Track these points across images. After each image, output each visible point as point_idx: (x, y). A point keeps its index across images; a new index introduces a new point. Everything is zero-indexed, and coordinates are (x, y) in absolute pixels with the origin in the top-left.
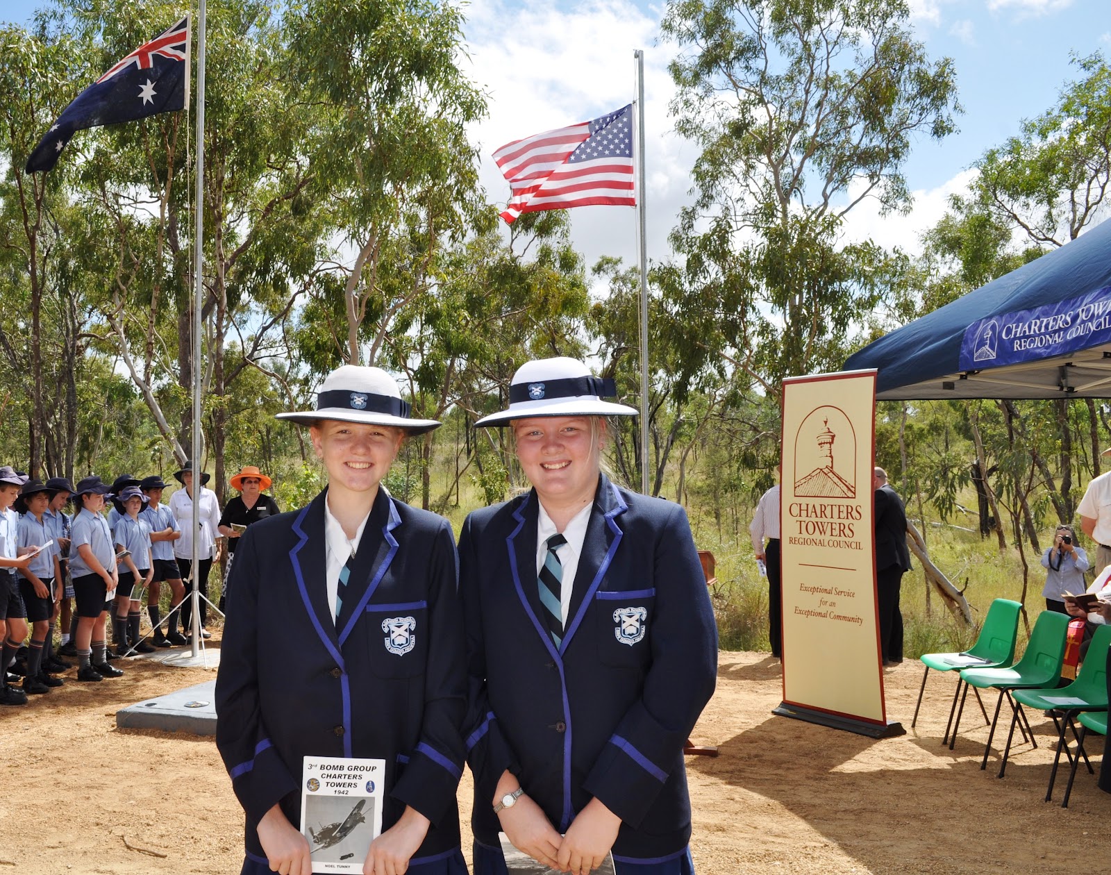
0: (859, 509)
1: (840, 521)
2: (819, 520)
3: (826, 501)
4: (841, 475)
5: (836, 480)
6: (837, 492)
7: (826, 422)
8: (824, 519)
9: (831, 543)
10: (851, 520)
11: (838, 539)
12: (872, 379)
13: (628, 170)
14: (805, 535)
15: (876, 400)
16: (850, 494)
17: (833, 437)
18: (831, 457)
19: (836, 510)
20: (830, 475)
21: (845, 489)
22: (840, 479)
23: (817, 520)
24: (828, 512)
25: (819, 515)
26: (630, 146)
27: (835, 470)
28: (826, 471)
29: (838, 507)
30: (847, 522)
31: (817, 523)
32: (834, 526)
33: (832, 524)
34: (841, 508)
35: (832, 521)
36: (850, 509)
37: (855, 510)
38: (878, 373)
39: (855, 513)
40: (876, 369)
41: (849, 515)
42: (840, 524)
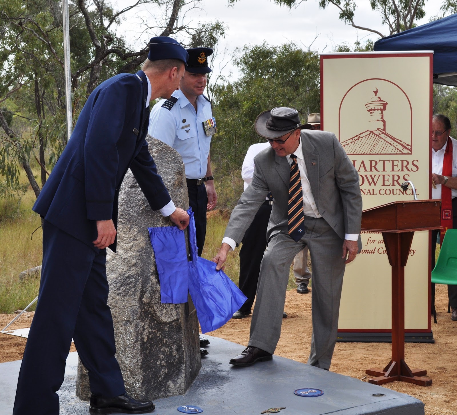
0: (415, 163)
1: (394, 173)
2: (368, 173)
4: (394, 136)
5: (389, 140)
6: (391, 150)
7: (376, 93)
8: (374, 172)
9: (382, 192)
10: (406, 172)
11: (391, 188)
12: (427, 59)
16: (405, 151)
17: (385, 105)
18: (384, 121)
19: (388, 166)
20: (383, 136)
21: (400, 148)
22: (394, 139)
23: (366, 173)
24: (380, 166)
25: (368, 168)
27: (387, 131)
28: (377, 133)
29: (391, 162)
30: (401, 174)
31: (366, 176)
32: (386, 178)
33: (384, 176)
34: (395, 163)
35: (384, 173)
36: (405, 163)
37: (410, 163)
38: (434, 55)
39: (410, 166)
40: (432, 51)
41: (404, 168)
42: (393, 176)
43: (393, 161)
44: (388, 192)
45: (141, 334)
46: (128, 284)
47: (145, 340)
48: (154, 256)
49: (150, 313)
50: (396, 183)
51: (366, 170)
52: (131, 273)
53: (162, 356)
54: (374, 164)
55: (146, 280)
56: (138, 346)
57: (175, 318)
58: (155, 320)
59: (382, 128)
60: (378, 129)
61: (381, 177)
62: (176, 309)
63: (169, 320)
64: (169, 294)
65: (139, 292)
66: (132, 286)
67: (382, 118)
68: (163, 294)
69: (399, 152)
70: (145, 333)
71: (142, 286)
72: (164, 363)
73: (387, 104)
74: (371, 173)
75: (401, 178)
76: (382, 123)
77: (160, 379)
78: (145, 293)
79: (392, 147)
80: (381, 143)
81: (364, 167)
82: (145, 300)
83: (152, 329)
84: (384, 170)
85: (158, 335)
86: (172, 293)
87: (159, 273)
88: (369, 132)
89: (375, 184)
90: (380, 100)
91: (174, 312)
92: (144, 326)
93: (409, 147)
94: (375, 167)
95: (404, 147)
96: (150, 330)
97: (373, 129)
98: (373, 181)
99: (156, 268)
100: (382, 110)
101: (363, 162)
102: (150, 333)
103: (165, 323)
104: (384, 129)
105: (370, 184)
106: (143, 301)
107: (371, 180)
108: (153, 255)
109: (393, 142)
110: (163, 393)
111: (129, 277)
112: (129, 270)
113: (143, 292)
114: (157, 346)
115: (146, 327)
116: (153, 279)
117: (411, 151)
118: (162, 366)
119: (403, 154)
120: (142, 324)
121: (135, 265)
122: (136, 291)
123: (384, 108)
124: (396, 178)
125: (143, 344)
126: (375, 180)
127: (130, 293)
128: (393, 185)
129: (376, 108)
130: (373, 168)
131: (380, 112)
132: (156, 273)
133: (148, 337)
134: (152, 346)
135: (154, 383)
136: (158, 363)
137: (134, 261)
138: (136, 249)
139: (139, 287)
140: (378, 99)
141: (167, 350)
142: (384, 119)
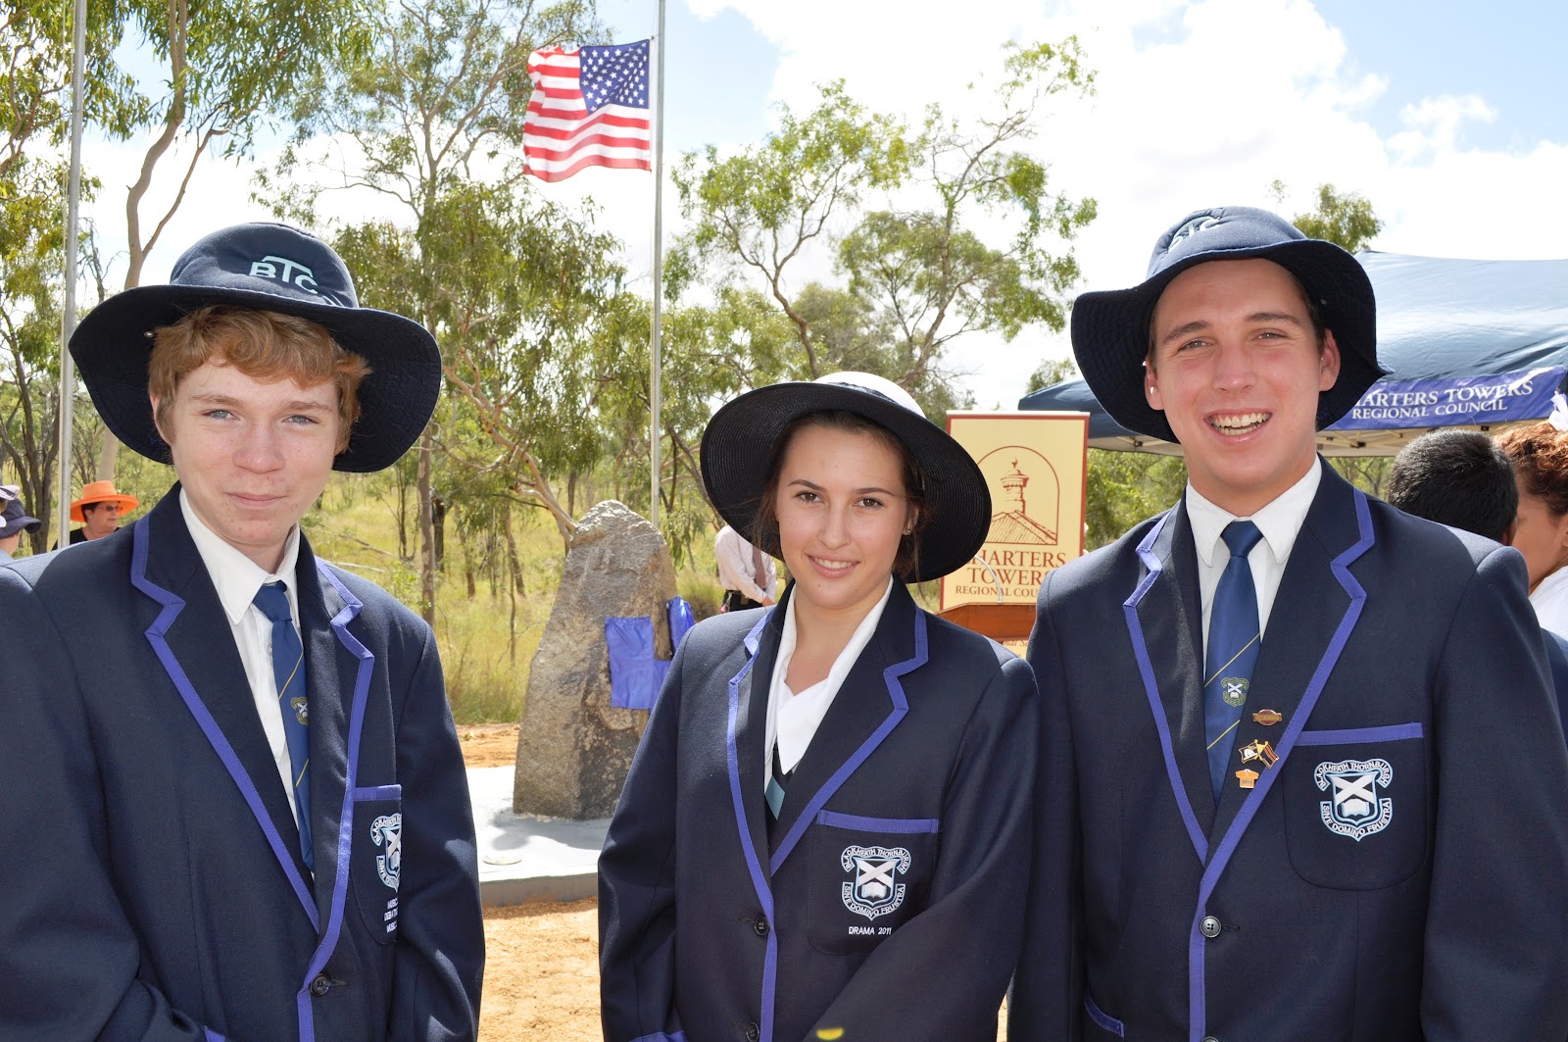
0: (1061, 556)
1: (1033, 568)
2: (1002, 567)
3: (1012, 548)
4: (1037, 521)
5: (1029, 525)
6: (1031, 538)
7: (1015, 464)
8: (1009, 566)
11: (1030, 587)
12: (1081, 424)
13: (641, 124)
14: (979, 582)
15: (1086, 447)
16: (1049, 541)
17: (1025, 481)
18: (1023, 501)
19: (1027, 559)
20: (1021, 520)
21: (1043, 536)
22: (1035, 525)
23: (999, 567)
24: (1016, 559)
25: (1001, 560)
26: (645, 94)
27: (1027, 514)
28: (1015, 515)
29: (1030, 554)
30: (1043, 570)
31: (998, 570)
32: (1024, 574)
33: (1021, 572)
34: (1036, 556)
35: (1021, 568)
36: (1048, 557)
37: (1055, 558)
38: (1090, 418)
39: (1055, 561)
40: (1088, 414)
41: (1047, 563)
42: (1033, 572)
43: (1033, 553)
44: (1025, 593)
45: (582, 741)
46: (573, 682)
47: (588, 748)
48: (608, 651)
49: (597, 717)
50: (1035, 581)
51: (998, 564)
52: (579, 669)
53: (609, 769)
54: (1008, 556)
55: (593, 679)
56: (577, 753)
57: (629, 726)
58: (603, 726)
59: (1021, 510)
60: (1016, 511)
61: (1018, 573)
62: (632, 716)
63: (622, 728)
64: (625, 696)
65: (583, 692)
66: (576, 684)
67: (1022, 497)
68: (615, 697)
69: (1041, 542)
70: (587, 739)
71: (588, 685)
72: (611, 777)
73: (1027, 479)
74: (1004, 567)
75: (1043, 575)
76: (1021, 503)
77: (605, 795)
78: (590, 693)
79: (1033, 535)
80: (1019, 529)
81: (997, 559)
82: (590, 701)
83: (597, 735)
84: (1021, 564)
85: (607, 743)
86: (629, 696)
87: (613, 670)
88: (1004, 515)
89: (1009, 582)
90: (1020, 474)
91: (629, 719)
92: (586, 732)
93: (1054, 536)
94: (1049, 561)
95: (1048, 535)
96: (595, 737)
97: (1010, 510)
98: (1007, 577)
99: (609, 665)
100: (1021, 487)
101: (995, 553)
102: (595, 741)
103: (617, 732)
104: (1023, 512)
105: (1003, 581)
106: (586, 704)
107: (1004, 576)
108: (606, 649)
109: (1034, 528)
110: (606, 812)
111: (575, 674)
112: (576, 665)
113: (587, 693)
114: (604, 756)
115: (589, 733)
116: (603, 677)
117: (1056, 541)
118: (610, 781)
119: (1047, 544)
120: (584, 729)
121: (583, 660)
122: (579, 690)
123: (1025, 485)
124: (1036, 575)
125: (584, 753)
126: (1010, 576)
127: (573, 692)
128: (1033, 584)
129: (1015, 484)
130: (1008, 561)
131: (1019, 489)
132: (609, 671)
133: (592, 745)
134: (596, 756)
135: (596, 799)
136: (604, 776)
137: (583, 655)
138: (587, 641)
139: (584, 685)
140: (1017, 473)
141: (618, 763)
142: (1024, 498)
